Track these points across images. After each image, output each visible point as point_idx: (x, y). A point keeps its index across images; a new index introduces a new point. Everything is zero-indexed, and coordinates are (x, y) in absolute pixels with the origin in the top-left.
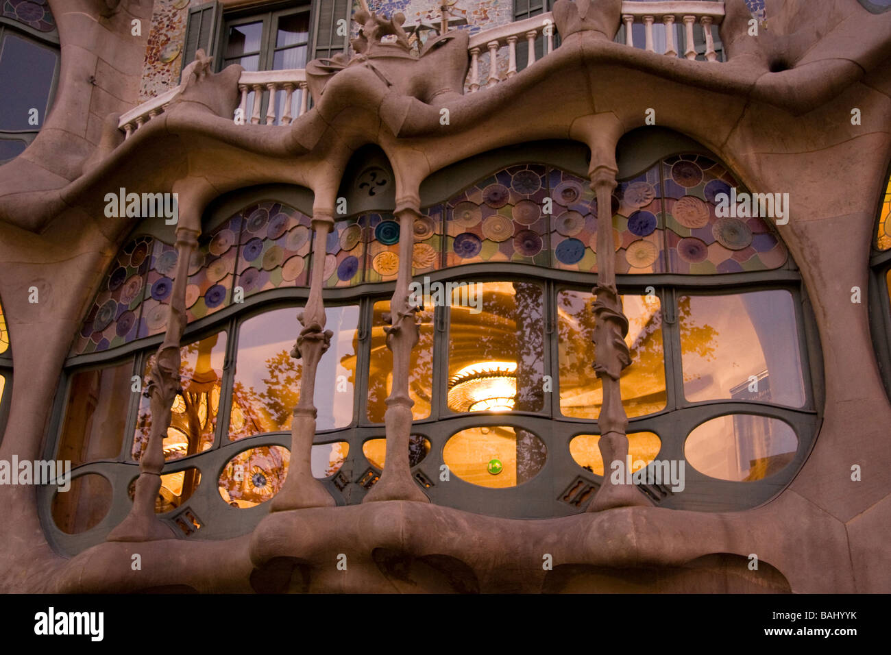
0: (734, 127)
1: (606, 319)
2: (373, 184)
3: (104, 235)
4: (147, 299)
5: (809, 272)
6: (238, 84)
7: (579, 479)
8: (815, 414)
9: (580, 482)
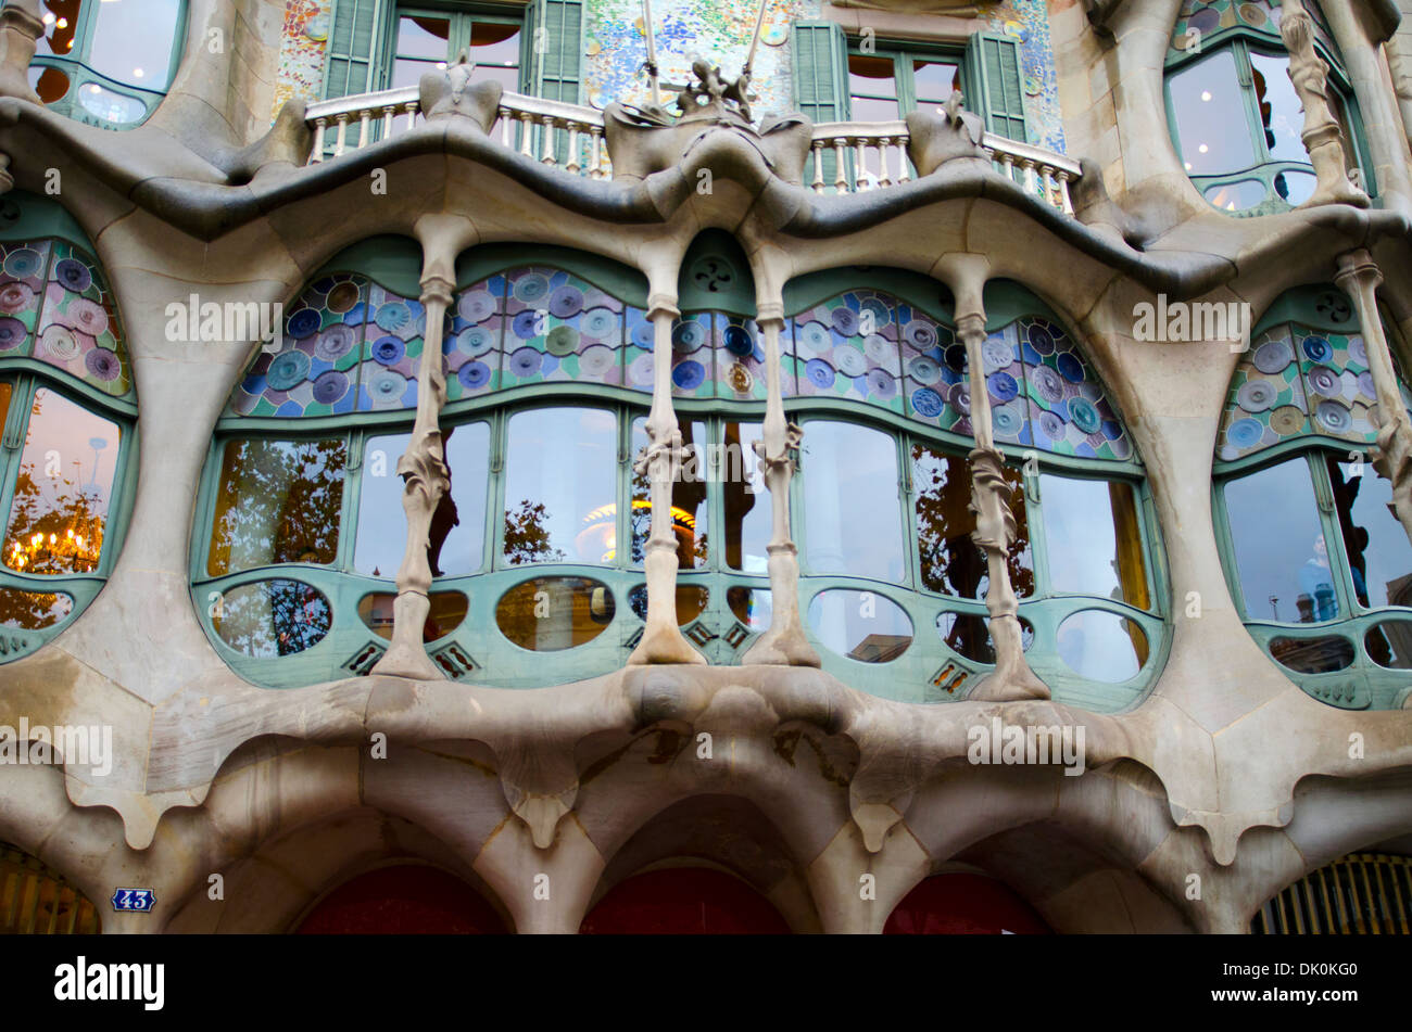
0: (1097, 301)
1: (993, 489)
2: (712, 277)
3: (296, 262)
4: (367, 361)
5: (1160, 470)
6: (499, 106)
7: (951, 663)
8: (1162, 619)
9: (951, 667)
